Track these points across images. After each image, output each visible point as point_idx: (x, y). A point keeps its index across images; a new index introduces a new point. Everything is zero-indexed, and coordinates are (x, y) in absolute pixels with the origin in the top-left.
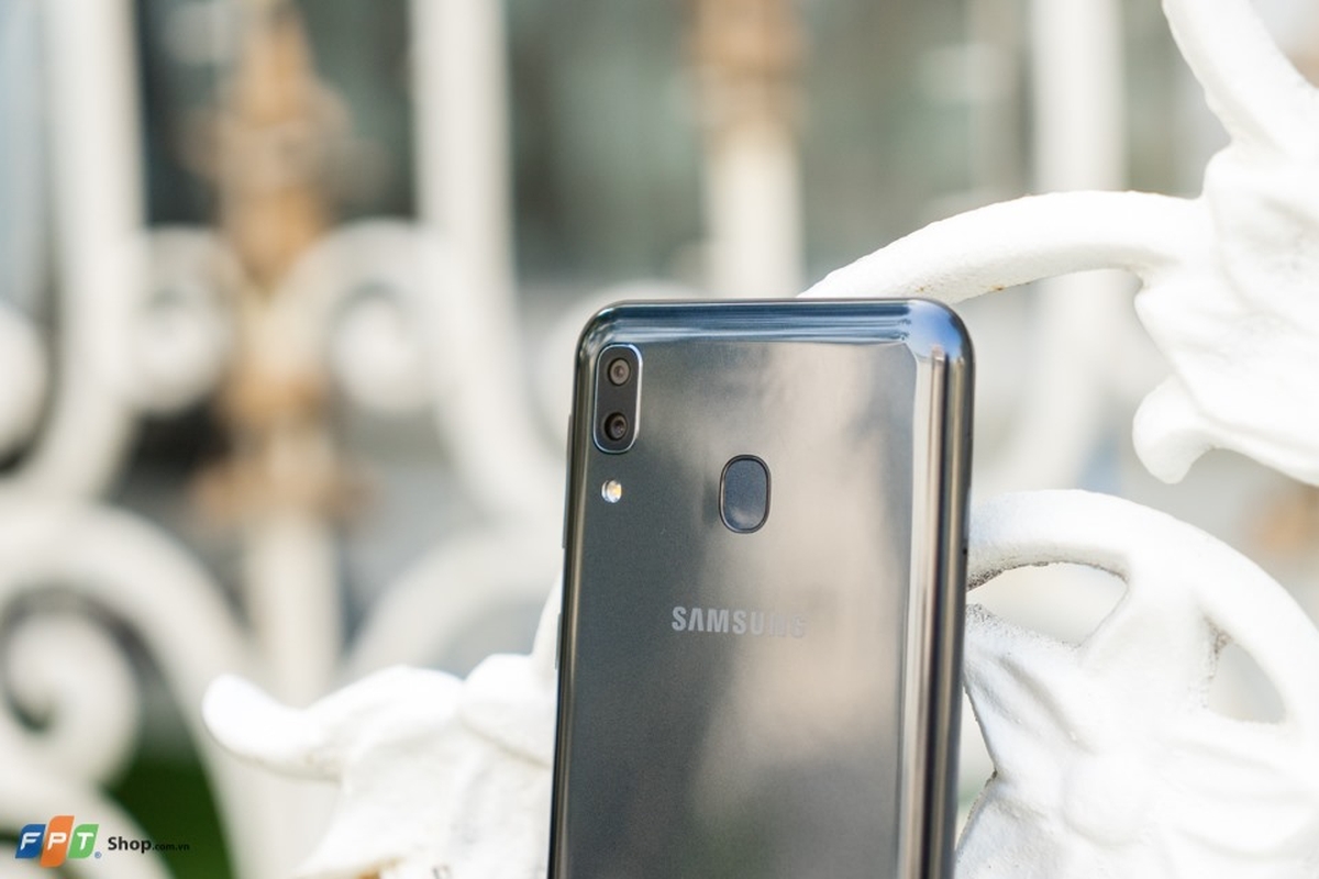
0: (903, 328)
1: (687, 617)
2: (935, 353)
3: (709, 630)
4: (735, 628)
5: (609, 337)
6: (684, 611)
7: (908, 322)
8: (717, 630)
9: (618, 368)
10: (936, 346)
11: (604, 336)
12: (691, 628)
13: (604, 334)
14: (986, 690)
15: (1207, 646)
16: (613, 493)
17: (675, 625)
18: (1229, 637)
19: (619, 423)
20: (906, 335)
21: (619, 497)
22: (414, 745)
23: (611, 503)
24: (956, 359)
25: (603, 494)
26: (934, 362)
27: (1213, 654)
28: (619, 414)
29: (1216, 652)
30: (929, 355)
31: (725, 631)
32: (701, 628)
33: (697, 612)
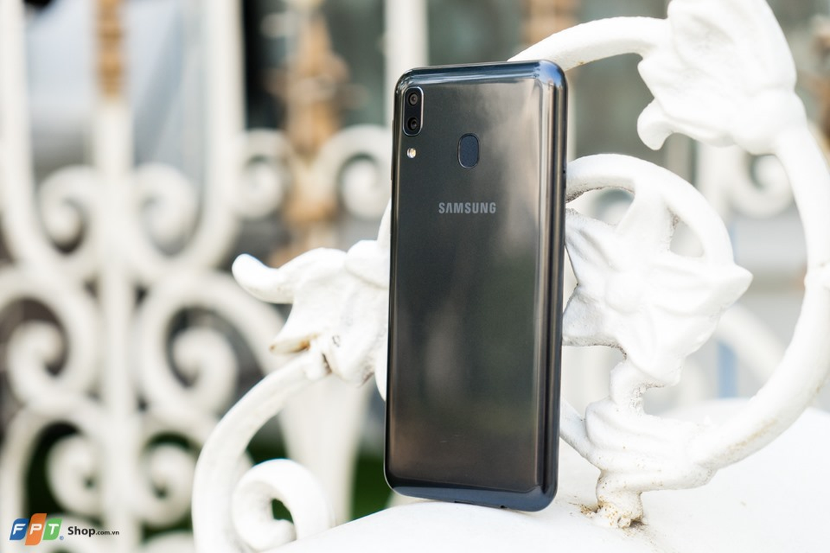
0: (537, 72)
1: (445, 207)
2: (550, 82)
3: (455, 212)
4: (466, 211)
5: (410, 82)
6: (444, 205)
7: (539, 70)
8: (458, 212)
9: (413, 97)
10: (550, 79)
11: (408, 83)
12: (447, 212)
13: (408, 81)
14: (573, 245)
15: (669, 222)
16: (412, 154)
17: (440, 211)
18: (679, 218)
19: (414, 123)
20: (538, 75)
21: (414, 155)
22: (324, 281)
23: (411, 159)
24: (559, 85)
25: (408, 154)
26: (549, 85)
27: (672, 227)
28: (414, 118)
29: (674, 225)
30: (547, 82)
31: (462, 212)
32: (451, 212)
33: (449, 205)
